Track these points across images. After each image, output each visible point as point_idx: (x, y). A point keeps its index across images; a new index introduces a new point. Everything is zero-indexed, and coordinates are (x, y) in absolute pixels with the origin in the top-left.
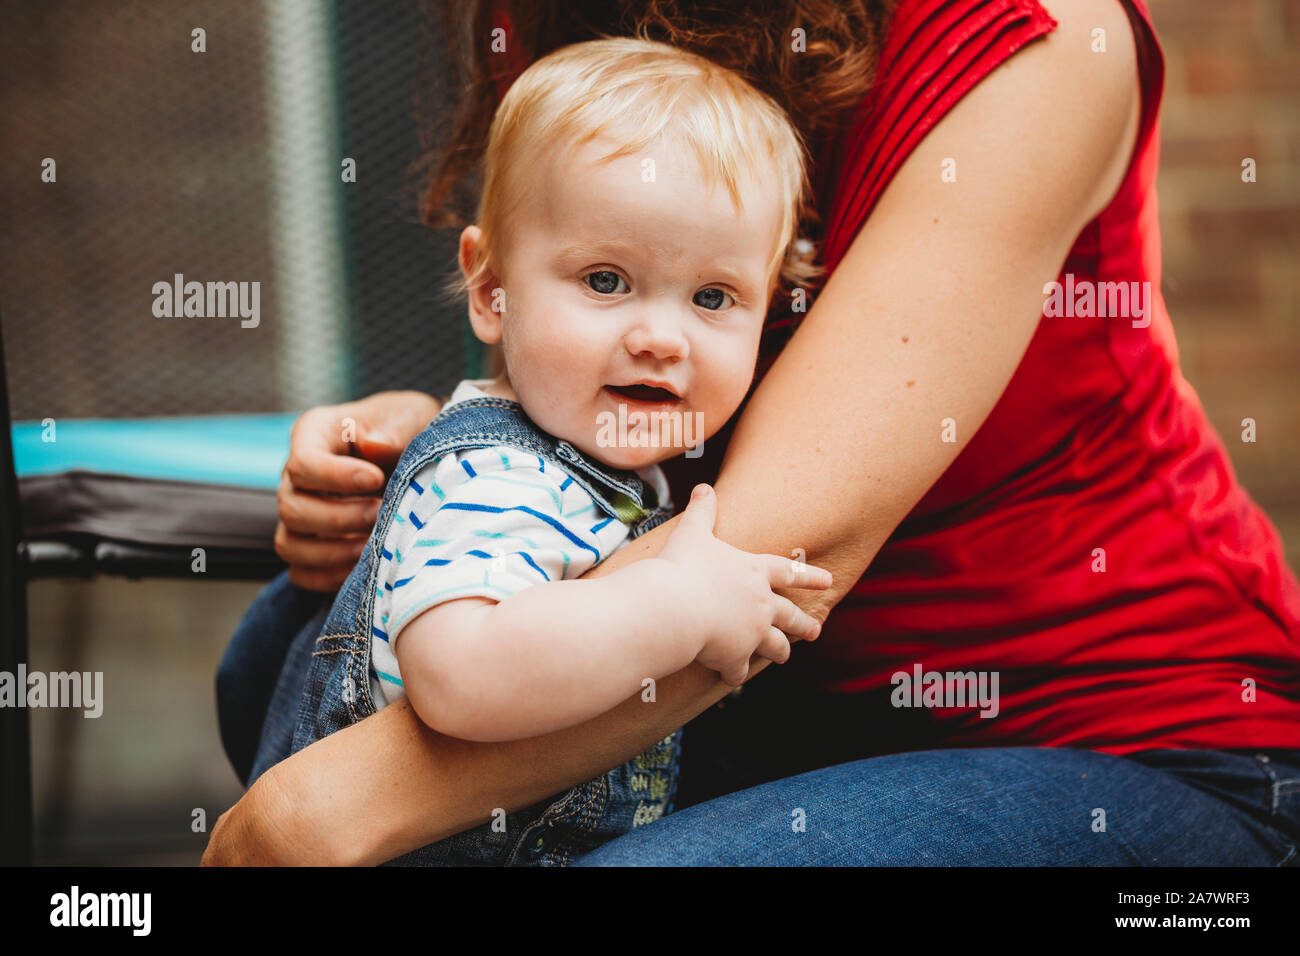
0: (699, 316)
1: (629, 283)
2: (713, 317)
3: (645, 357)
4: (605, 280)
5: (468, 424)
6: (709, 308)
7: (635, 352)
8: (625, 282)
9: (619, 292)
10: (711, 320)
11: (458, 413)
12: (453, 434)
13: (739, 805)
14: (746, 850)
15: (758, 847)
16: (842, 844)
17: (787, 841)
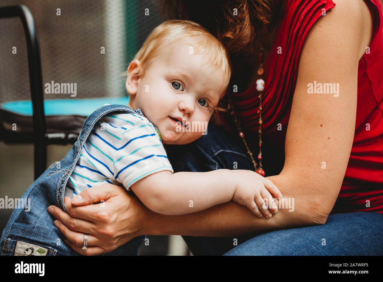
0: (198, 106)
6: (201, 105)
7: (181, 109)
10: (201, 108)
13: (287, 235)
14: (289, 252)
15: (293, 251)
16: (318, 251)
17: (302, 249)
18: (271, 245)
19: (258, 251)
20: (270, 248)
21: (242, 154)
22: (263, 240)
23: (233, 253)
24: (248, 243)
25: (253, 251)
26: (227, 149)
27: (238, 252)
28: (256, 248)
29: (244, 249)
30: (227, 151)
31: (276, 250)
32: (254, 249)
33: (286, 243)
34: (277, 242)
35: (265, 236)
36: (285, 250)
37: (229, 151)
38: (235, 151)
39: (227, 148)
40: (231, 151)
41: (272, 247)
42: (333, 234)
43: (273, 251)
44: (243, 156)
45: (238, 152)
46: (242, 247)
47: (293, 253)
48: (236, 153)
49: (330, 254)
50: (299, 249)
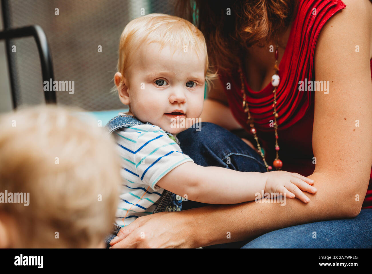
0: (188, 90)
1: (168, 82)
2: (192, 90)
3: (175, 103)
4: (160, 82)
5: (120, 121)
6: (190, 87)
7: (172, 102)
8: (166, 82)
9: (165, 85)
10: (191, 91)
11: (117, 119)
12: (116, 125)
13: (302, 229)
14: (305, 244)
15: (309, 243)
16: (332, 243)
17: (317, 241)
18: (288, 237)
19: (275, 243)
20: (286, 241)
21: (251, 157)
22: (280, 233)
23: (251, 246)
24: (265, 236)
25: (270, 243)
26: (237, 153)
27: (256, 244)
28: (273, 240)
29: (262, 241)
30: (237, 154)
31: (292, 242)
32: (272, 242)
33: (301, 235)
34: (293, 235)
35: (281, 230)
36: (301, 242)
37: (239, 154)
38: (245, 154)
39: (238, 151)
40: (241, 154)
41: (288, 239)
42: (346, 228)
43: (290, 243)
44: (253, 159)
45: (248, 154)
46: (259, 240)
47: (308, 245)
48: (246, 156)
49: (344, 246)
50: (314, 241)
